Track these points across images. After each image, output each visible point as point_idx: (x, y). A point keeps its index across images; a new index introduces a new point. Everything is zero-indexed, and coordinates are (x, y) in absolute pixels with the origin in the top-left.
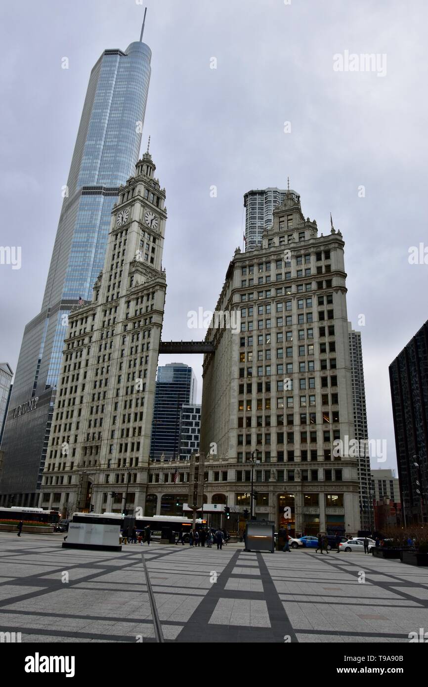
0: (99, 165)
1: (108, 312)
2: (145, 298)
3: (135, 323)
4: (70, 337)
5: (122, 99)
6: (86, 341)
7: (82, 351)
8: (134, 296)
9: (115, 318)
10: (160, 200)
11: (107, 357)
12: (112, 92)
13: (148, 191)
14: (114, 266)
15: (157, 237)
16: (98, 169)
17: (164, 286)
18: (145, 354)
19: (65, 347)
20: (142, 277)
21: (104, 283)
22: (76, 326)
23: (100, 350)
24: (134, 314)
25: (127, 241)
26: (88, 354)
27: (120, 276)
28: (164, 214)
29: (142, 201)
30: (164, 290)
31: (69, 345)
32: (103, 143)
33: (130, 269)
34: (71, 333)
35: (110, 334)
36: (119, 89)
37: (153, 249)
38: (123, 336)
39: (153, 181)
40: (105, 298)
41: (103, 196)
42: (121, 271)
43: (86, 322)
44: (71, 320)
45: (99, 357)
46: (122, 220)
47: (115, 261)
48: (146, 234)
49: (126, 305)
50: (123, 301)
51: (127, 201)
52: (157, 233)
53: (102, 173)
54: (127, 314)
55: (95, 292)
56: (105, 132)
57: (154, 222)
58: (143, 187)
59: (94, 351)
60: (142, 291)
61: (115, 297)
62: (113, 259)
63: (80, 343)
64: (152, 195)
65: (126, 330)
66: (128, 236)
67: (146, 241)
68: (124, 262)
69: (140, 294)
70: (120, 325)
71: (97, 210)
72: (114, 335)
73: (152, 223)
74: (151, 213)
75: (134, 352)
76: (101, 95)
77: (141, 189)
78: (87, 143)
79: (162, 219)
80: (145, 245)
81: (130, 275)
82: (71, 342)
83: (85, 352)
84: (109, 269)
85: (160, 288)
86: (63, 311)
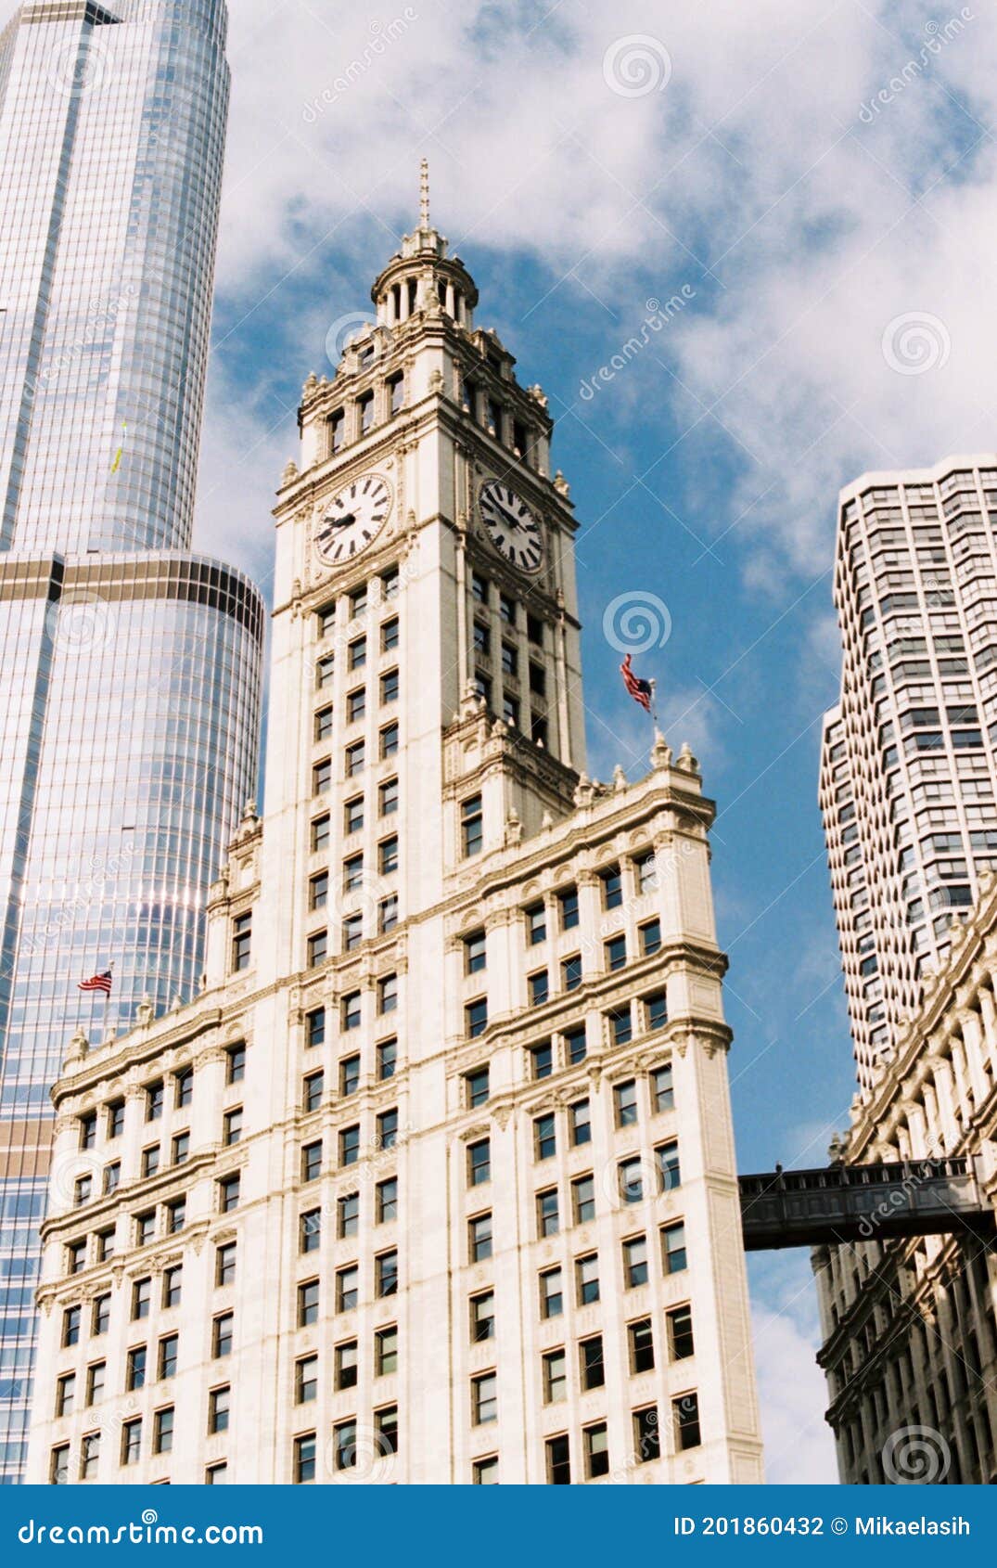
1: (331, 1018)
2: (588, 898)
3: (541, 1046)
6: (202, 1196)
7: (172, 1272)
8: (515, 896)
9: (385, 1044)
10: (530, 437)
11: (364, 1279)
14: (336, 769)
15: (545, 612)
18: (650, 1217)
19: (54, 1266)
20: (534, 793)
21: (281, 867)
22: (115, 1130)
23: (309, 1243)
24: (520, 1000)
26: (223, 1278)
27: (387, 808)
28: (561, 503)
29: (456, 427)
31: (76, 1246)
33: (447, 764)
34: (83, 1180)
35: (366, 1137)
37: (536, 673)
38: (464, 1137)
40: (301, 946)
42: (389, 783)
43: (183, 1101)
44: (74, 1105)
45: (307, 1287)
46: (351, 531)
47: (338, 740)
48: (495, 593)
49: (459, 957)
50: (427, 941)
51: (363, 435)
52: (546, 591)
54: (476, 1005)
55: (225, 923)
57: (523, 537)
58: (448, 359)
59: (265, 1256)
60: (562, 862)
61: (369, 928)
62: (324, 733)
63: (158, 1223)
66: (399, 600)
67: (498, 630)
68: (398, 733)
69: (548, 881)
70: (437, 1070)
72: (400, 1137)
75: (564, 1218)
77: (442, 370)
79: (555, 528)
80: (498, 652)
81: (451, 794)
82: (90, 1230)
83: (197, 1270)
84: (305, 789)
85: (680, 825)
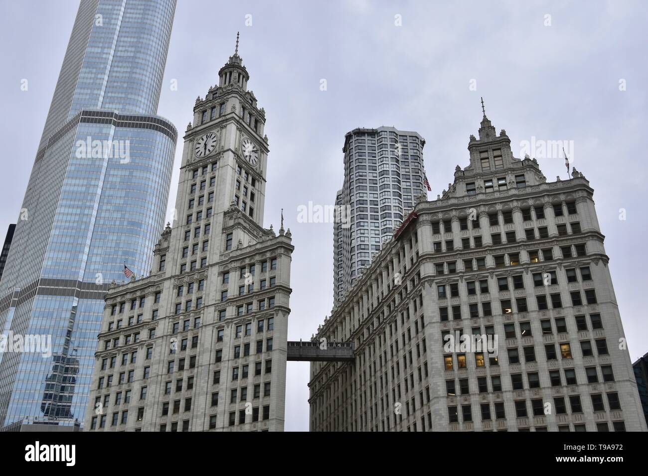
0: (105, 83)
1: (185, 289)
2: (257, 268)
3: (239, 307)
4: (110, 328)
6: (144, 335)
7: (134, 353)
8: (238, 264)
9: (199, 299)
10: (259, 124)
11: (186, 363)
13: (244, 108)
14: (193, 218)
15: (257, 177)
16: (104, 88)
17: (288, 249)
18: (264, 357)
19: (101, 346)
20: (246, 236)
21: (175, 243)
22: (121, 311)
24: (236, 293)
25: (215, 180)
26: (148, 356)
27: (206, 232)
28: (265, 145)
29: (238, 122)
30: (289, 254)
31: (108, 342)
32: (112, 52)
33: (224, 222)
34: (111, 323)
35: (191, 324)
37: (253, 195)
38: (217, 328)
39: (248, 93)
40: (179, 267)
41: (113, 127)
42: (208, 225)
43: (141, 305)
45: (171, 362)
46: (205, 149)
47: (195, 209)
48: (243, 172)
49: (221, 278)
50: (213, 272)
51: (211, 120)
52: (258, 171)
53: (110, 95)
54: (224, 292)
55: (158, 257)
57: (253, 155)
58: (238, 101)
59: (161, 352)
60: (252, 257)
61: (198, 265)
62: (191, 206)
63: (131, 339)
64: (249, 115)
66: (216, 172)
67: (243, 183)
68: (212, 211)
69: (247, 261)
70: (212, 309)
72: (200, 325)
74: (249, 142)
75: (241, 354)
77: (235, 104)
78: (88, 50)
79: (262, 152)
80: (242, 189)
81: (224, 232)
82: (112, 338)
83: (141, 354)
84: (184, 222)
85: (284, 252)
86: (41, 297)
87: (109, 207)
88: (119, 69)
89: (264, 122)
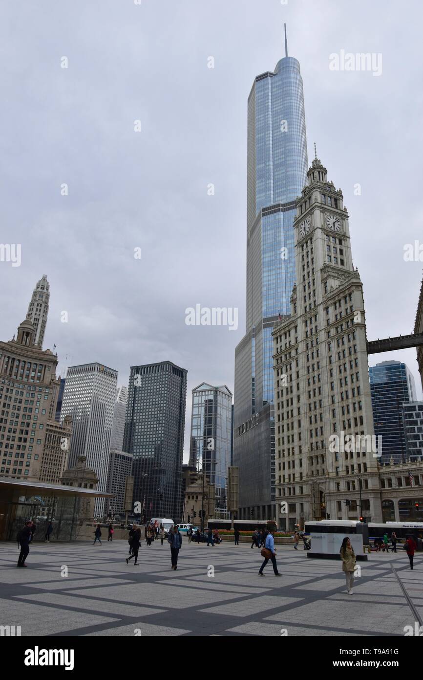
0: (272, 185)
1: (309, 322)
2: (343, 302)
3: (337, 328)
4: (277, 352)
5: (280, 116)
6: (293, 353)
7: (290, 364)
8: (332, 302)
9: (316, 327)
10: (338, 201)
11: (316, 366)
12: (270, 113)
13: (325, 195)
14: (306, 277)
15: (342, 238)
16: (272, 189)
17: (359, 286)
18: (353, 357)
19: (274, 363)
20: (336, 281)
21: (300, 295)
22: (281, 341)
23: (308, 360)
24: (334, 319)
25: (313, 250)
26: (297, 366)
27: (314, 284)
28: (345, 213)
29: (320, 207)
30: (360, 289)
31: (277, 360)
32: (271, 163)
33: (322, 276)
34: (277, 349)
35: (314, 343)
36: (276, 108)
37: (341, 251)
38: (328, 343)
39: (327, 184)
40: (303, 309)
41: (282, 213)
42: (314, 280)
43: (289, 336)
44: (275, 336)
45: (308, 367)
46: (305, 231)
47: (306, 271)
48: (331, 238)
49: (325, 311)
50: (321, 309)
51: (306, 210)
52: (342, 234)
53: (277, 191)
54: (328, 320)
55: (293, 305)
56: (271, 152)
57: (336, 224)
58: (318, 193)
59: (302, 362)
60: (338, 295)
61: (312, 306)
62: (304, 270)
63: (288, 356)
64: (329, 198)
65: (330, 337)
66: (313, 244)
67: (332, 245)
68: (315, 270)
69: (337, 298)
70: (323, 332)
71: (279, 227)
72: (319, 343)
73: (334, 226)
74: (332, 217)
75: (342, 357)
76: (261, 119)
77: (317, 196)
78: (257, 167)
79: (344, 219)
80: (332, 249)
81: (323, 282)
82: (279, 357)
83: (294, 364)
84: (302, 280)
85: (356, 288)
86: (265, 330)
87: (291, 265)
88: (278, 173)
89: (341, 198)
